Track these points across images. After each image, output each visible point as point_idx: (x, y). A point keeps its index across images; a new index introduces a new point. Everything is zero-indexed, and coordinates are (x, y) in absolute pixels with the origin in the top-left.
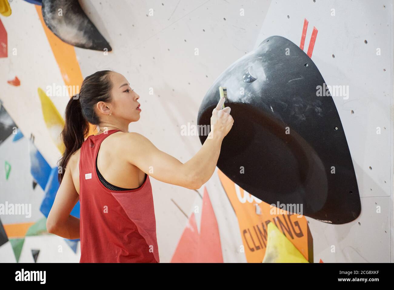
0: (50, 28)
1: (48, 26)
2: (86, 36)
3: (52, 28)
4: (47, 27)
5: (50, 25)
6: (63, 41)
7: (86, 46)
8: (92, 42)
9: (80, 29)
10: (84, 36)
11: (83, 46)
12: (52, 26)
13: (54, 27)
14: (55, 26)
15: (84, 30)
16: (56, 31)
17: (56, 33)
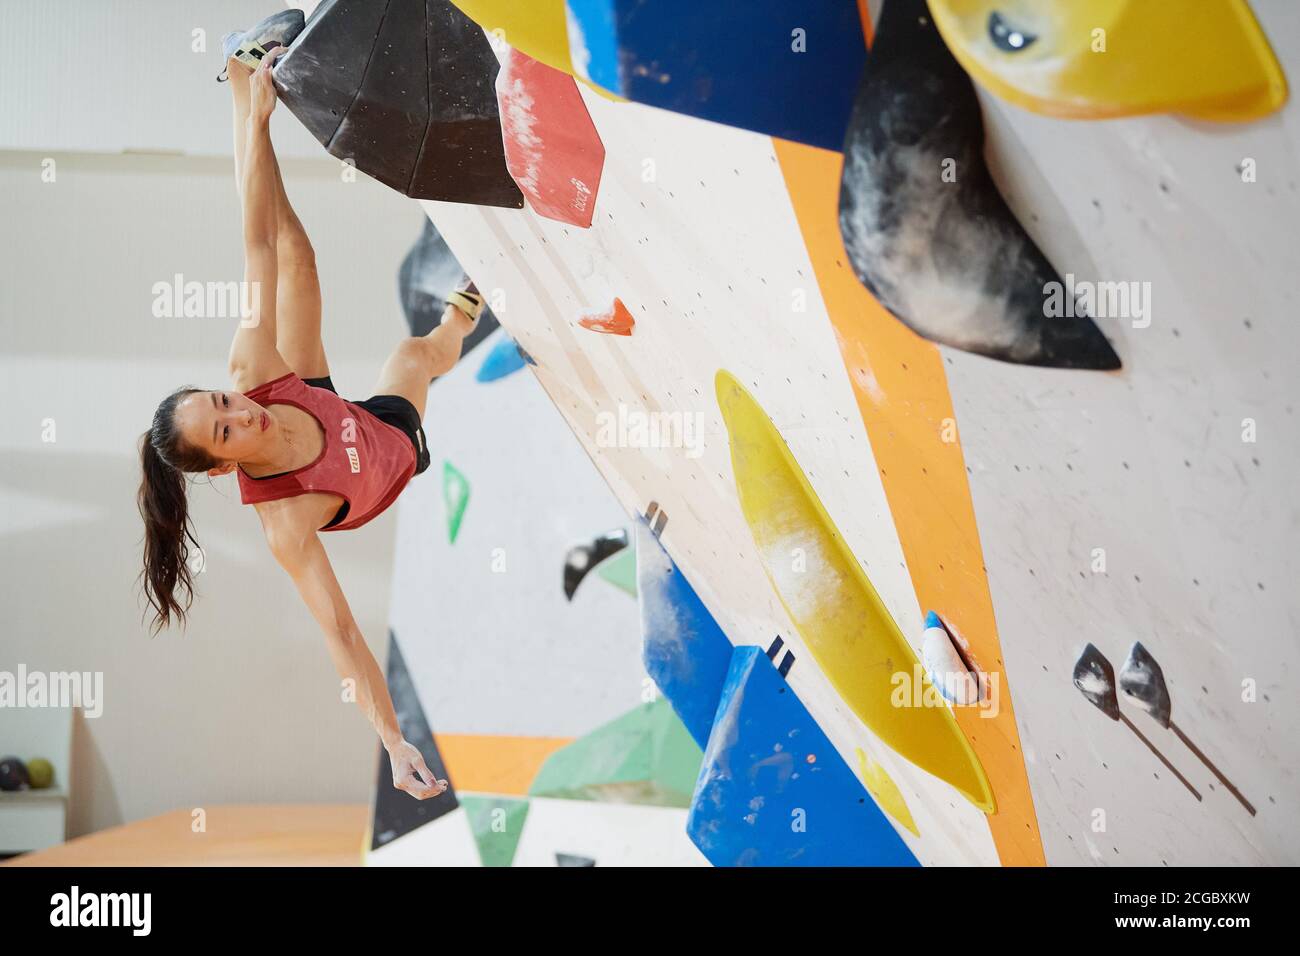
0: (870, 287)
1: (862, 278)
2: (1016, 316)
3: (880, 288)
4: (856, 285)
5: (870, 277)
6: (922, 334)
7: (1014, 355)
8: (1038, 336)
9: (993, 288)
10: (1007, 316)
11: (1000, 355)
12: (881, 281)
13: (889, 287)
14: (895, 281)
15: (1007, 292)
16: (897, 301)
17: (893, 306)
